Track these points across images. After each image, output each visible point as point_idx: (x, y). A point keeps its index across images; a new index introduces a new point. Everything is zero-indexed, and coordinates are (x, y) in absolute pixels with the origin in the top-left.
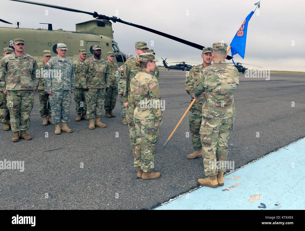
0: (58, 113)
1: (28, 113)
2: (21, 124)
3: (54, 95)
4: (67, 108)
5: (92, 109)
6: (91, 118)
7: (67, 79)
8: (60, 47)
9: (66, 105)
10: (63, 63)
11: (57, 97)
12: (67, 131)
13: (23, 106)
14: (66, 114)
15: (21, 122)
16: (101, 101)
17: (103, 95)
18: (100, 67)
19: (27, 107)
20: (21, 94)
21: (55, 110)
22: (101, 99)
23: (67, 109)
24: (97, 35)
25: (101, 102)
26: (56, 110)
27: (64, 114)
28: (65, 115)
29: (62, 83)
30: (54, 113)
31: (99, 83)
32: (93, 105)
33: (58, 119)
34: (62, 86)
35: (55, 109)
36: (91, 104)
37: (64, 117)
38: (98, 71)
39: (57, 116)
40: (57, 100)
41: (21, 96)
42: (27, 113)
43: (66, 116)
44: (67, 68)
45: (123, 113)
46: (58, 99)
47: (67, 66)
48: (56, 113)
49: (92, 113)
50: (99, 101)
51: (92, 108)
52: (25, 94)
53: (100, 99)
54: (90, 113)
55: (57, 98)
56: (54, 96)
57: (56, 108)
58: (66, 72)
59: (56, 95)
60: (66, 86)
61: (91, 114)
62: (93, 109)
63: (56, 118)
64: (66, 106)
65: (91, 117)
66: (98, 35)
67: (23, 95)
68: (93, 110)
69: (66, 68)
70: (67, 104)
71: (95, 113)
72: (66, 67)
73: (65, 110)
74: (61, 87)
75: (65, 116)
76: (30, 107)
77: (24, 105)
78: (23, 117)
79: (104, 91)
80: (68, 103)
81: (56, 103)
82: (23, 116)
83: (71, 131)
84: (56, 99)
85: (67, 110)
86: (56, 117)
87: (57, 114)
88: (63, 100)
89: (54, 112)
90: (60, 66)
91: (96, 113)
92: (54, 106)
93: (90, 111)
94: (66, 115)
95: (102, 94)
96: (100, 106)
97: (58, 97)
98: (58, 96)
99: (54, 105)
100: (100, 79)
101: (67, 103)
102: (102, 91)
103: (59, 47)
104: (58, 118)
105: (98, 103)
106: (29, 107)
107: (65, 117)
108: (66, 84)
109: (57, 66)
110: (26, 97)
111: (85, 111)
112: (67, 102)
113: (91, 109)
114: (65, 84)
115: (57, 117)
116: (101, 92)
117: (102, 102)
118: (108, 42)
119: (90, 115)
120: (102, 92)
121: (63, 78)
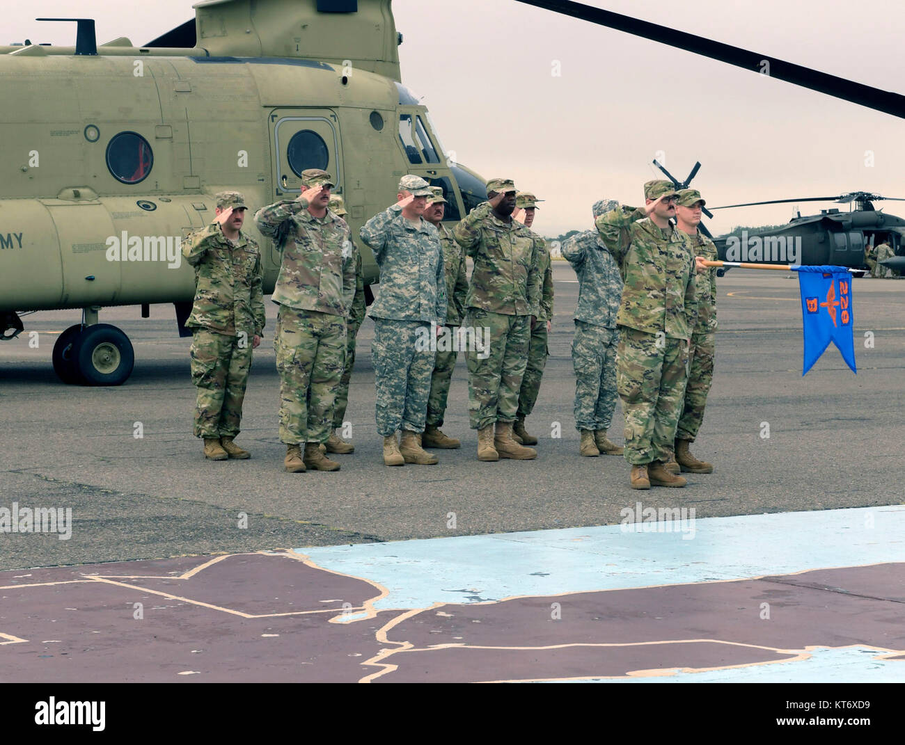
0: (399, 397)
1: (334, 389)
2: (310, 423)
3: (394, 338)
4: (424, 382)
5: (488, 392)
6: (487, 424)
7: (429, 288)
8: (412, 187)
9: (421, 374)
10: (420, 236)
11: (402, 344)
12: (421, 461)
13: (321, 365)
14: (418, 401)
15: (313, 416)
16: (516, 366)
17: (523, 343)
18: (514, 244)
19: (332, 370)
20: (321, 330)
21: (392, 386)
22: (517, 358)
23: (422, 387)
24: (318, 66)
25: (517, 368)
26: (397, 386)
27: (415, 402)
28: (416, 407)
29: (414, 297)
30: (388, 398)
31: (511, 296)
32: (493, 376)
33: (397, 418)
34: (412, 307)
35: (393, 384)
36: (486, 373)
37: (412, 412)
38: (510, 258)
39: (396, 407)
40: (402, 354)
41: (319, 336)
42: (332, 388)
43: (418, 411)
44: (430, 252)
45: (582, 414)
46: (403, 352)
47: (429, 248)
48: (393, 398)
49: (487, 406)
50: (512, 365)
51: (490, 389)
52: (330, 329)
53: (513, 359)
54: (484, 406)
55: (403, 349)
56: (394, 342)
57: (396, 381)
58: (426, 264)
59: (399, 340)
60: (425, 307)
61: (485, 408)
62: (492, 392)
63: (393, 415)
64: (420, 377)
65: (485, 420)
66: (326, 67)
67: (325, 333)
68: (492, 396)
69: (428, 253)
70: (425, 371)
71: (496, 407)
72: (427, 250)
73: (417, 390)
74: (409, 309)
75: (416, 411)
76: (339, 370)
77: (324, 362)
78: (319, 400)
79: (527, 330)
80: (428, 366)
81: (396, 363)
82: (319, 397)
83: (433, 458)
84: (398, 350)
85: (423, 390)
86: (391, 410)
87: (396, 399)
88: (416, 356)
89: (387, 392)
90: (412, 245)
91: (498, 408)
92: (391, 374)
93: (483, 397)
94: (419, 407)
95: (522, 341)
96: (513, 384)
97: (404, 346)
98: (405, 343)
99: (391, 371)
100: (516, 285)
101: (425, 368)
102: (520, 328)
103: (408, 189)
104: (398, 416)
105: (507, 372)
106: (338, 368)
107: (415, 414)
108: (426, 302)
109: (405, 244)
110: (331, 338)
111: (436, 413)
112: (426, 365)
113: (485, 393)
114: (424, 302)
115: (394, 411)
116: (519, 332)
117: (520, 368)
118: (377, 105)
119: (483, 413)
120: (522, 333)
121: (419, 283)
